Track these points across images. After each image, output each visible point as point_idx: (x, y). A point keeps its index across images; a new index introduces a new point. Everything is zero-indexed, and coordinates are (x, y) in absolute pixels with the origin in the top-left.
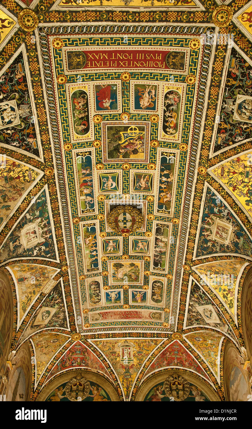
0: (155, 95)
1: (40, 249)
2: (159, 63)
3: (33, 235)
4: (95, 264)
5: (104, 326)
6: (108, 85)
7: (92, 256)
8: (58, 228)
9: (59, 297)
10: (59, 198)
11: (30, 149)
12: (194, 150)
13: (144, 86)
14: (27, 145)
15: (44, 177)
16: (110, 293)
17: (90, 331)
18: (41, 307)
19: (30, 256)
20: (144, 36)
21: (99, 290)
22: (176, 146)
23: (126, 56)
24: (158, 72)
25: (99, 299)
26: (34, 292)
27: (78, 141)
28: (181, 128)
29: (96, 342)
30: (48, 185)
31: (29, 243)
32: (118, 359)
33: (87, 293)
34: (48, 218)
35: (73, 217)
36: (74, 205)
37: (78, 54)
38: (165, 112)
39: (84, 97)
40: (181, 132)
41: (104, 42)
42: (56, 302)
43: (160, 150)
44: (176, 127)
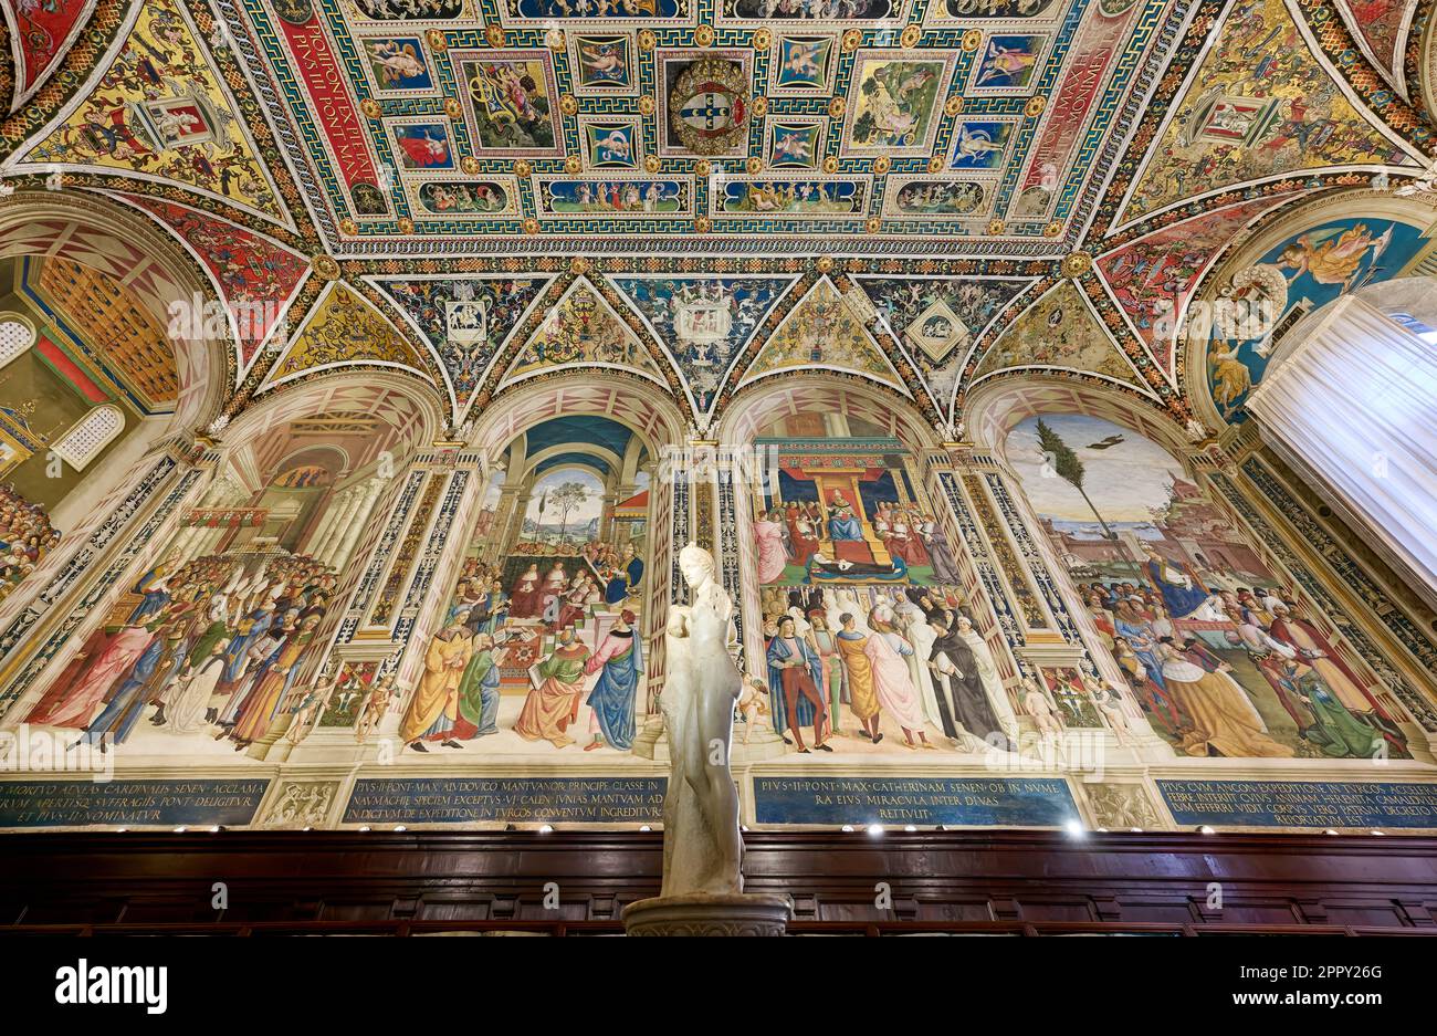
1: (747, 309)
3: (706, 316)
4: (840, 191)
5: (1080, 182)
7: (815, 196)
8: (709, 264)
9: (907, 288)
10: (641, 255)
11: (531, 292)
14: (522, 297)
15: (588, 277)
16: (959, 156)
17: (1076, 225)
18: (902, 336)
19: (749, 332)
21: (936, 185)
25: (970, 189)
26: (857, 339)
29: (1128, 212)
30: (606, 272)
31: (718, 329)
32: (1236, 156)
33: (933, 219)
34: (679, 282)
35: (690, 231)
36: (663, 225)
42: (915, 296)
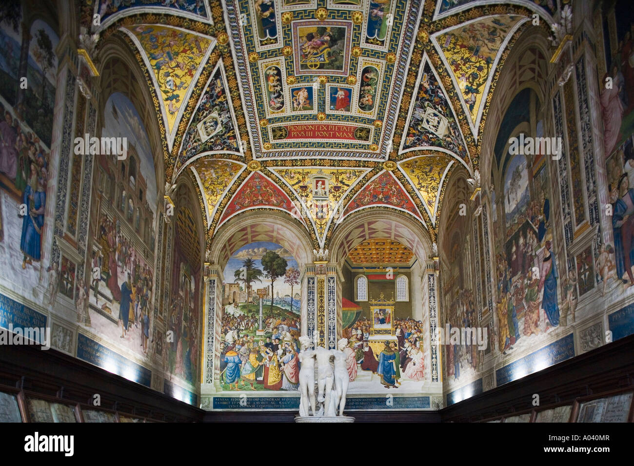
0: (293, 103)
2: (293, 129)
6: (338, 110)
12: (241, 57)
13: (305, 109)
20: (308, 149)
22: (263, 55)
23: (321, 134)
24: (293, 122)
27: (378, 60)
28: (261, 78)
37: (360, 138)
38: (282, 90)
39: (362, 104)
40: (261, 73)
41: (338, 145)
43: (280, 45)
44: (267, 77)
